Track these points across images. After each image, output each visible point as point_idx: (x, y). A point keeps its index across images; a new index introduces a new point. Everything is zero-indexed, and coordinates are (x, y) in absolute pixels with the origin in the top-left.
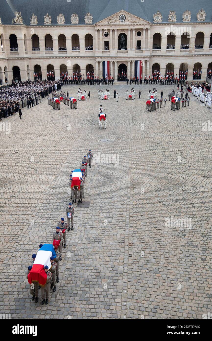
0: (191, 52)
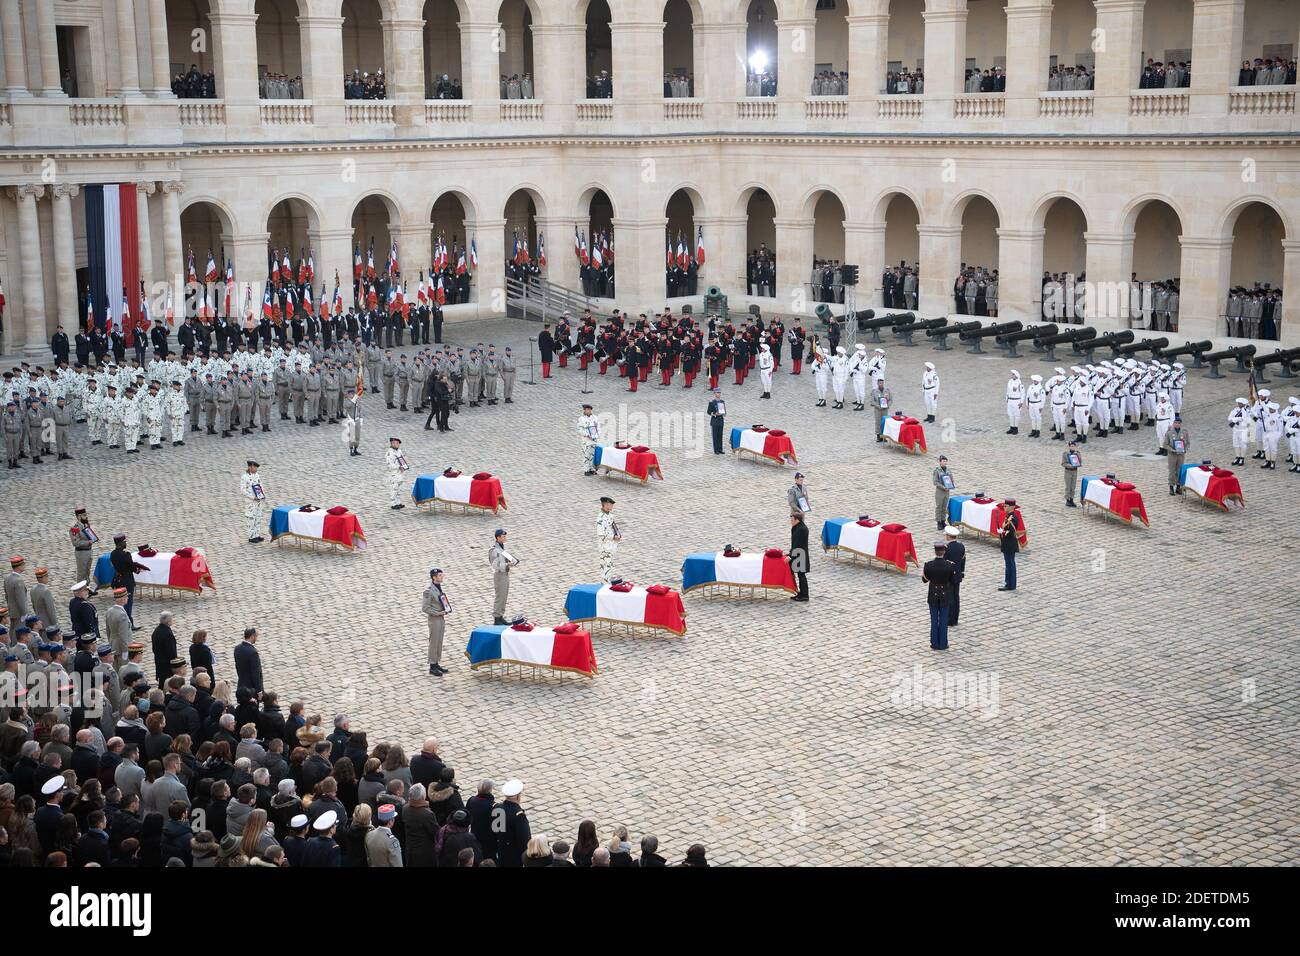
0: (408, 123)
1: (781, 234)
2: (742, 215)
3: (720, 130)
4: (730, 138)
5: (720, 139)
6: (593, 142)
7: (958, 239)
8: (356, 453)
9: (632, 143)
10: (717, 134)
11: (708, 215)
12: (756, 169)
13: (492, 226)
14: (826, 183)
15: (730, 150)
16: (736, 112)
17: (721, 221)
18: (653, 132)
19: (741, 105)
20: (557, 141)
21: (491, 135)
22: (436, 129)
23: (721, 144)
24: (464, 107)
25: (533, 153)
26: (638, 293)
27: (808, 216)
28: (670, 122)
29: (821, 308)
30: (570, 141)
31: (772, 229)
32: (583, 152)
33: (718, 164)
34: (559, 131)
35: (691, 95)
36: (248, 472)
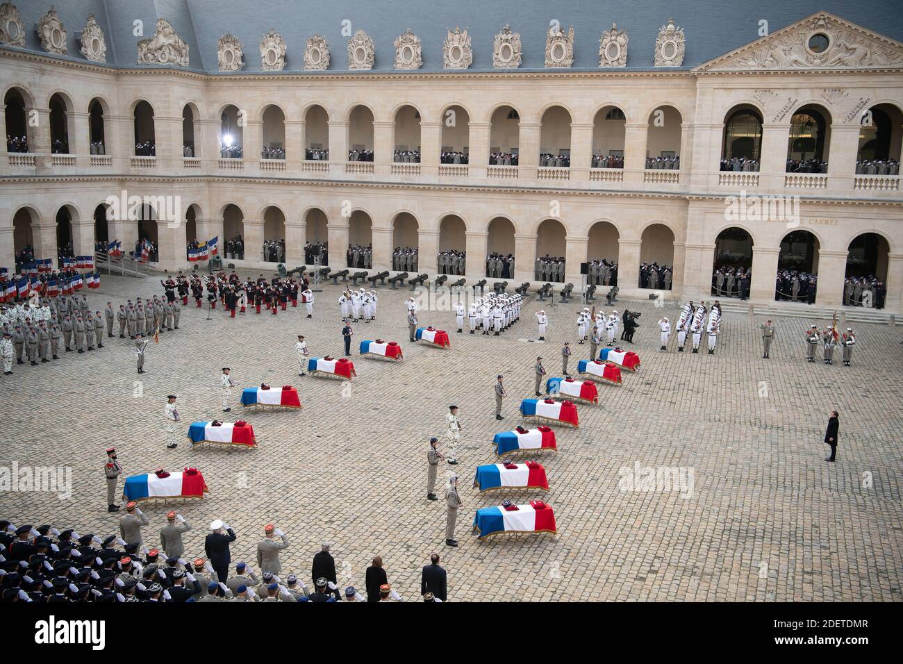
0: (43, 167)
1: (247, 228)
2: (221, 218)
3: (209, 174)
4: (216, 179)
5: (210, 179)
6: (143, 180)
7: (348, 232)
8: (142, 372)
9: (170, 180)
10: (208, 176)
11: (204, 218)
12: (231, 195)
13: (87, 224)
14: (272, 203)
15: (215, 185)
16: (218, 166)
17: (210, 221)
18: (180, 175)
19: (220, 162)
20: (120, 178)
21: (86, 174)
22: (58, 170)
23: (209, 182)
24: (72, 158)
25: (107, 184)
26: (174, 259)
27: (261, 219)
28: (187, 169)
29: (280, 266)
30: (128, 178)
31: (242, 224)
32: (136, 184)
33: (207, 192)
34: (120, 172)
35: (193, 156)
36: (169, 402)
